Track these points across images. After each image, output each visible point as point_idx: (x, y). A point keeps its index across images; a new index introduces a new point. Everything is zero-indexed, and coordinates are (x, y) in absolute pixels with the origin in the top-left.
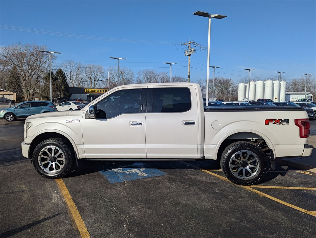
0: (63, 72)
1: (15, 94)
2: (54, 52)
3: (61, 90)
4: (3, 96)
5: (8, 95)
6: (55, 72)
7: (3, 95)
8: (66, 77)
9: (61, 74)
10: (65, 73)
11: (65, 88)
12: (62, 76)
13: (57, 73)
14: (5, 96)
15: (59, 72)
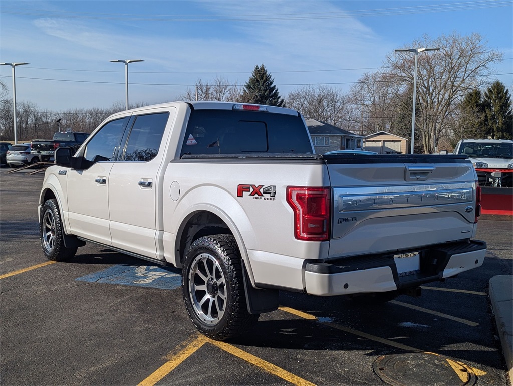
0: (504, 87)
1: (404, 141)
2: (424, 49)
3: (495, 129)
4: (384, 144)
5: (393, 141)
6: (484, 90)
7: (384, 141)
8: (509, 98)
9: (499, 93)
10: (508, 90)
11: (504, 123)
12: (501, 98)
13: (490, 91)
14: (387, 145)
15: (494, 90)
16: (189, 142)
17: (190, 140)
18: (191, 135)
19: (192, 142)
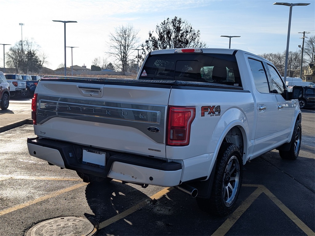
16: (143, 75)
17: (144, 73)
18: (144, 70)
19: (144, 74)
